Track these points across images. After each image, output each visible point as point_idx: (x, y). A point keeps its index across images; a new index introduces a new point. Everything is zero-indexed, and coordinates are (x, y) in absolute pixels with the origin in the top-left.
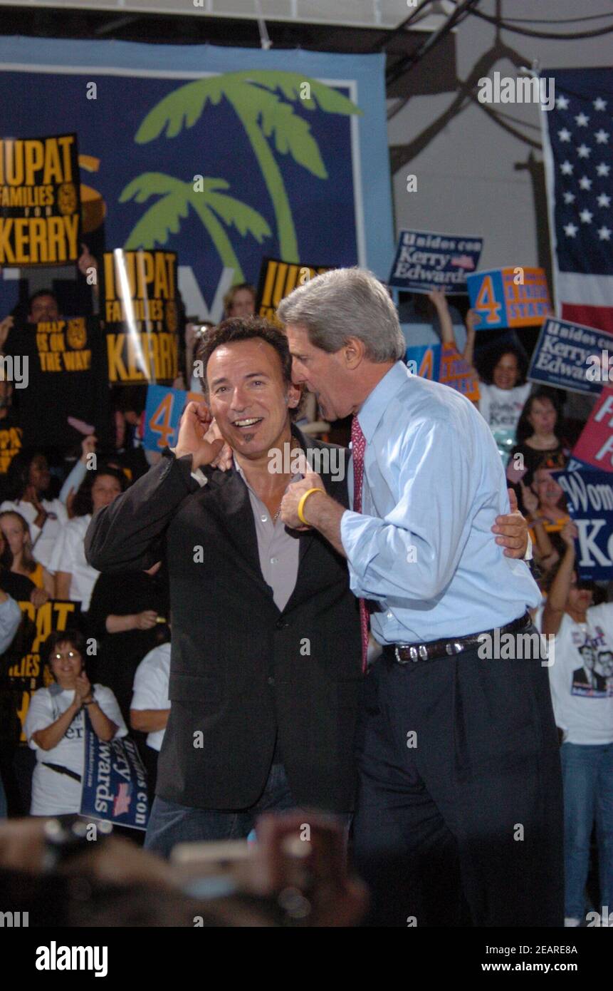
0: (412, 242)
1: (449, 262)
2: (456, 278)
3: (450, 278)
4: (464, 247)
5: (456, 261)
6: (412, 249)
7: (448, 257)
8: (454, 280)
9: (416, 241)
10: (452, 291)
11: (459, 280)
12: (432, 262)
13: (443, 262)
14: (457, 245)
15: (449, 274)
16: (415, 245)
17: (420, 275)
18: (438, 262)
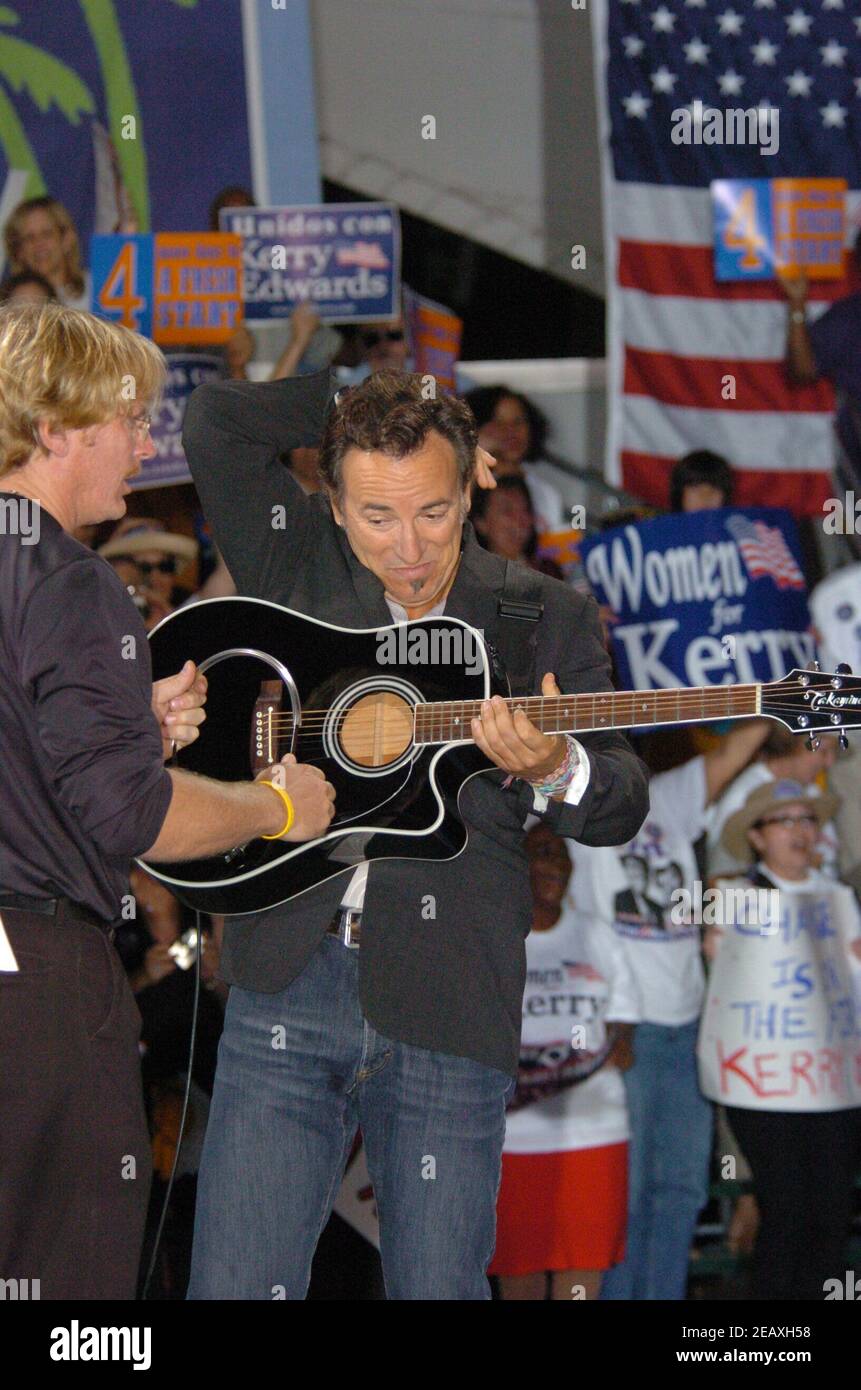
0: (249, 231)
1: (333, 261)
2: (358, 287)
3: (345, 289)
4: (356, 226)
5: (346, 256)
6: (253, 245)
7: (328, 249)
8: (352, 292)
9: (256, 228)
10: (355, 314)
11: (364, 292)
12: (300, 263)
13: (321, 260)
14: (339, 225)
15: (339, 282)
16: (256, 236)
17: (283, 291)
18: (310, 260)
